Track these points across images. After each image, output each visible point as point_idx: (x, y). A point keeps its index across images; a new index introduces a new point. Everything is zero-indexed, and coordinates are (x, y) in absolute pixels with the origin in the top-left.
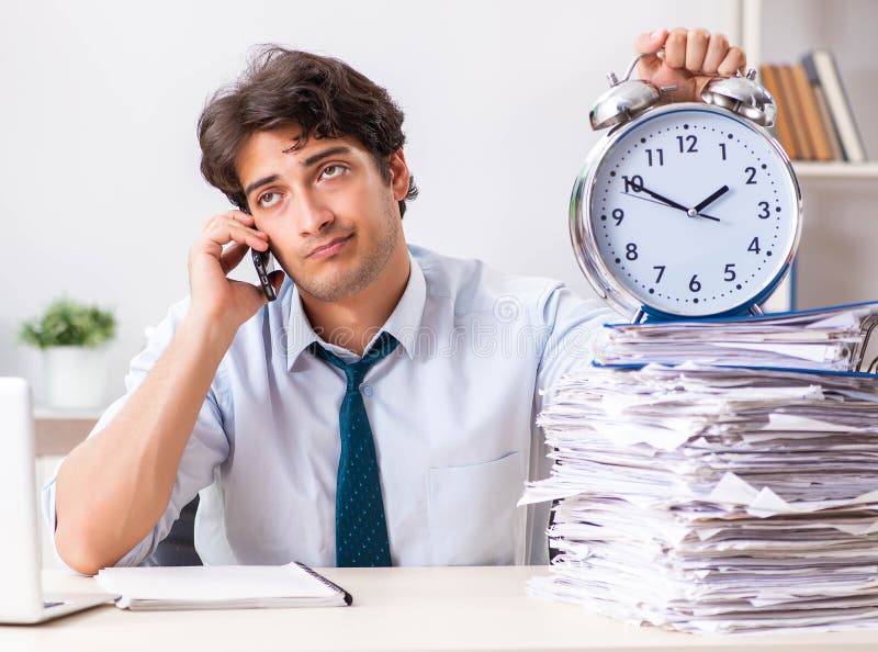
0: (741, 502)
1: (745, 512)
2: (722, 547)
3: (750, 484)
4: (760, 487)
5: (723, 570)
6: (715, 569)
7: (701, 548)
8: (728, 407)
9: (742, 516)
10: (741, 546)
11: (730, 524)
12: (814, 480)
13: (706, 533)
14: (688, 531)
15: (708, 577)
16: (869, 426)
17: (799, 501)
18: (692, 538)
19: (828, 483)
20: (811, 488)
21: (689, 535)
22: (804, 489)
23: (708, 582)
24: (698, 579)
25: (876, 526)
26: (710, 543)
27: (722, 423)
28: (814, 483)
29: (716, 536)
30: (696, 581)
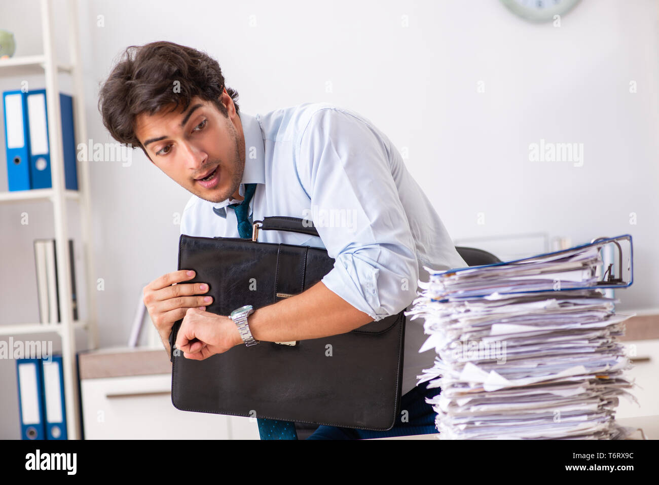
0: (480, 381)
1: (482, 388)
2: (474, 409)
3: (483, 369)
4: (489, 371)
5: (477, 424)
6: (472, 423)
7: (460, 411)
8: (468, 323)
9: (481, 390)
10: (484, 408)
11: (477, 395)
12: (540, 362)
13: (462, 402)
14: (449, 401)
15: (467, 429)
16: (576, 323)
17: (528, 377)
18: (453, 404)
19: (549, 364)
20: (537, 367)
21: (451, 403)
22: (532, 368)
23: (466, 432)
24: (460, 430)
25: (581, 390)
26: (466, 407)
27: (466, 333)
28: (539, 365)
29: (470, 402)
30: (458, 432)
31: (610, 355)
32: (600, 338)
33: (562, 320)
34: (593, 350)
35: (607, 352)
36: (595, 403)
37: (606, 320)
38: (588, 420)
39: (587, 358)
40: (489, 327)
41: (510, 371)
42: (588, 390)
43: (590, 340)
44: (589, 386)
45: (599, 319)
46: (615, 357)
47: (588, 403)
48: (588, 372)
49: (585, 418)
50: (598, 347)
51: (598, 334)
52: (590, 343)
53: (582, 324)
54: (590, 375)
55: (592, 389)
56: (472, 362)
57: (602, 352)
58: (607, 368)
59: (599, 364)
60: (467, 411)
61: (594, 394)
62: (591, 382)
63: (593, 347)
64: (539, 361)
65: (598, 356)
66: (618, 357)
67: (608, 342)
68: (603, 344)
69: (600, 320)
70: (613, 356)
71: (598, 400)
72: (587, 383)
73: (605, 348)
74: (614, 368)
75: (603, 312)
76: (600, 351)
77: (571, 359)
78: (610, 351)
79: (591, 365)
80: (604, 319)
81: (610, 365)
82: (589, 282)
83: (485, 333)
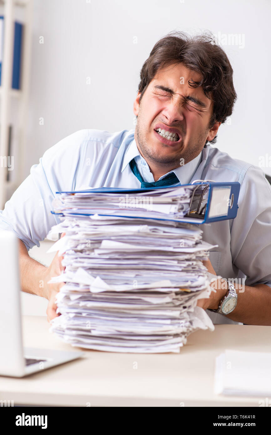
0: (88, 283)
1: (89, 289)
2: (82, 304)
4: (95, 276)
5: (84, 315)
6: (80, 313)
7: (72, 303)
8: (84, 236)
9: (88, 291)
10: (90, 304)
11: (85, 294)
12: (137, 274)
13: (74, 297)
14: (64, 295)
15: (75, 317)
16: (170, 246)
17: (126, 284)
18: (67, 298)
19: (145, 276)
20: (135, 277)
21: (66, 296)
22: (131, 277)
23: (74, 320)
24: (69, 317)
25: (167, 299)
26: (77, 301)
27: (82, 244)
28: (137, 275)
29: (81, 298)
30: (68, 318)
31: (193, 274)
32: (187, 260)
33: (159, 243)
34: (180, 269)
35: (192, 272)
36: (178, 310)
37: (194, 247)
38: (171, 324)
39: (174, 275)
40: (100, 241)
41: (113, 278)
42: (173, 299)
43: (179, 261)
44: (175, 297)
45: (188, 245)
46: (197, 276)
47: (172, 310)
48: (174, 285)
49: (169, 322)
50: (185, 267)
51: (187, 257)
52: (178, 263)
53: (174, 248)
54: (175, 288)
55: (177, 299)
56: (83, 267)
57: (187, 271)
58: (189, 284)
59: (184, 280)
60: (77, 304)
61: (178, 303)
62: (177, 294)
63: (181, 267)
64: (136, 272)
65: (184, 274)
66: (199, 276)
67: (193, 264)
68: (189, 265)
69: (189, 247)
70: (196, 275)
71: (181, 308)
72: (174, 294)
73: (190, 268)
74: (194, 284)
75: (192, 241)
76: (185, 271)
77: (162, 274)
78: (194, 271)
79: (177, 280)
80: (192, 246)
81: (192, 282)
82: (176, 215)
83: (96, 245)
